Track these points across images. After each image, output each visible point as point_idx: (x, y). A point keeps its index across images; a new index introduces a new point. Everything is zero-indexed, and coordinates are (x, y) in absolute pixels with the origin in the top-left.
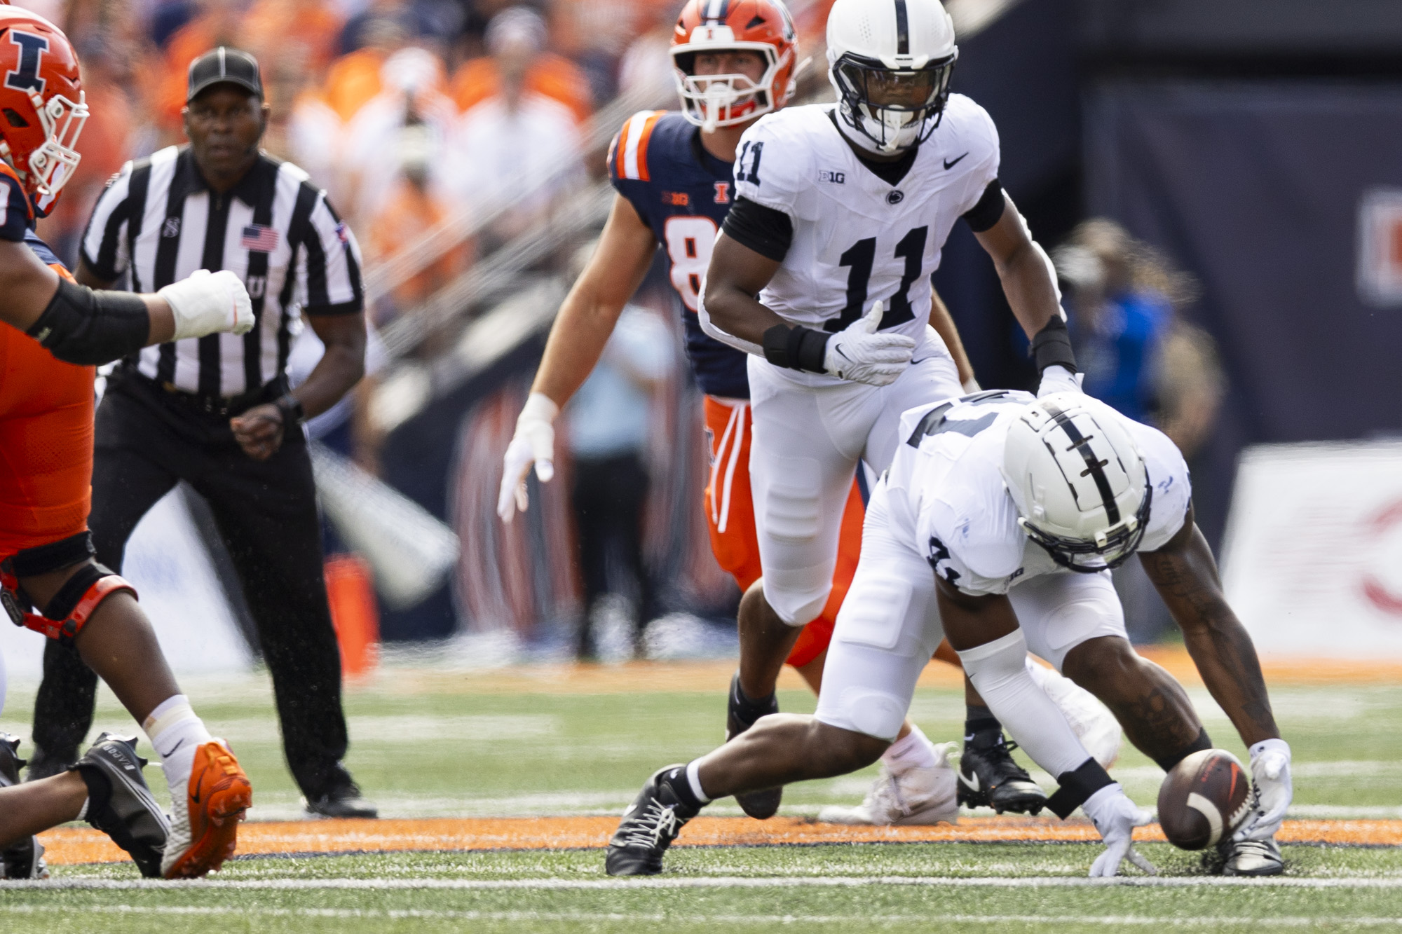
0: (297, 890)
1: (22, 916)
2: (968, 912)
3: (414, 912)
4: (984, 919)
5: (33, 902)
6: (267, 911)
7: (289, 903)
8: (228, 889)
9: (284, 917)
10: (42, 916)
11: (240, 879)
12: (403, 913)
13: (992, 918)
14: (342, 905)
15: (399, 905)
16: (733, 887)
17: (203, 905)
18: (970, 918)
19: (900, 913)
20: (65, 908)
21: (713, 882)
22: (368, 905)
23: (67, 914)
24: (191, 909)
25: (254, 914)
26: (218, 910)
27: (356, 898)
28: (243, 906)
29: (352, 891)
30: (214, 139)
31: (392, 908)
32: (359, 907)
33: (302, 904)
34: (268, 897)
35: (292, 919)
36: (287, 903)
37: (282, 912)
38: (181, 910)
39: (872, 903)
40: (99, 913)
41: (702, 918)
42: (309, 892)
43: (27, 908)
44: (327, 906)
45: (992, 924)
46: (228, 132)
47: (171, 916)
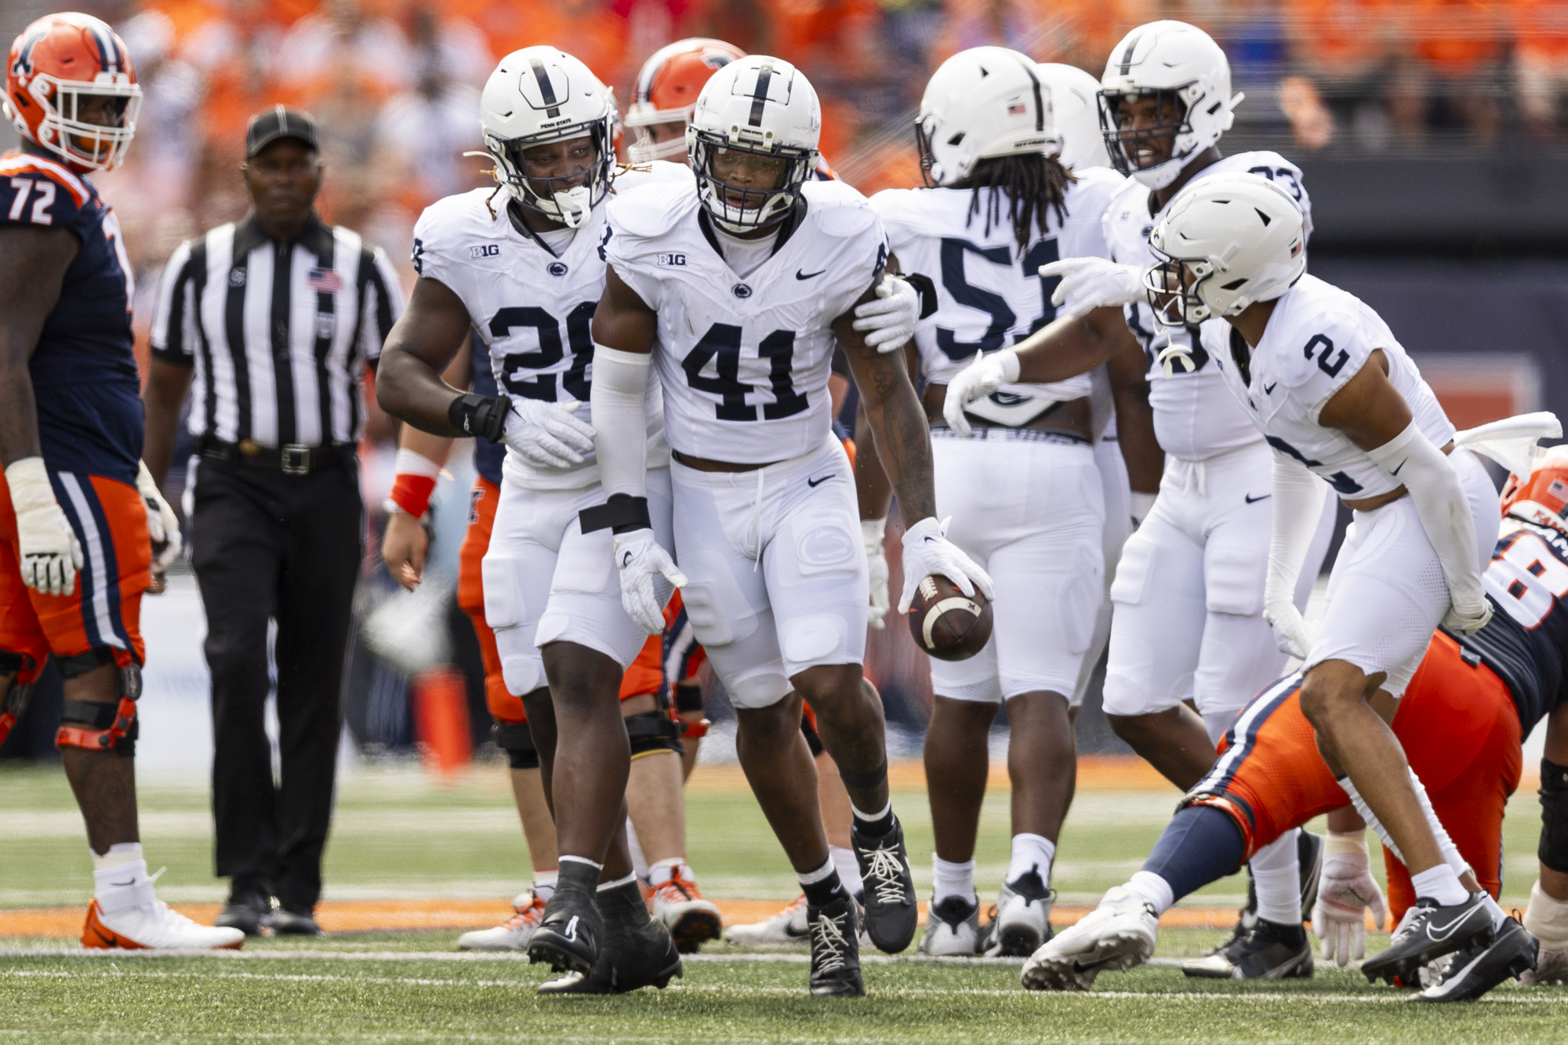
0: (396, 962)
1: (156, 981)
2: (983, 987)
3: (500, 983)
4: (997, 993)
5: (167, 969)
6: (371, 979)
7: (390, 972)
8: (337, 960)
9: (386, 985)
10: (175, 981)
11: (349, 951)
12: (490, 983)
13: (1005, 992)
14: (436, 976)
15: (487, 976)
16: (778, 962)
17: (315, 974)
18: (985, 992)
19: (924, 987)
20: (196, 975)
21: (761, 957)
22: (459, 976)
23: (197, 980)
24: (304, 977)
25: (360, 982)
26: (329, 978)
27: (449, 969)
28: (350, 975)
29: (445, 963)
30: (276, 192)
31: (481, 979)
32: (451, 978)
33: (401, 974)
34: (372, 967)
35: (393, 987)
36: (387, 974)
37: (384, 980)
38: (296, 978)
39: (900, 977)
40: (225, 980)
41: (751, 990)
42: (406, 963)
43: (162, 975)
44: (424, 977)
45: (1005, 998)
46: (289, 185)
47: (287, 983)
